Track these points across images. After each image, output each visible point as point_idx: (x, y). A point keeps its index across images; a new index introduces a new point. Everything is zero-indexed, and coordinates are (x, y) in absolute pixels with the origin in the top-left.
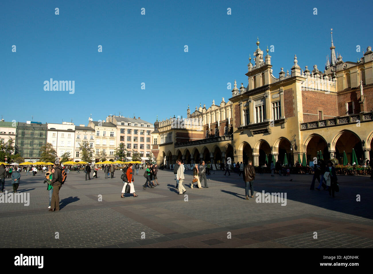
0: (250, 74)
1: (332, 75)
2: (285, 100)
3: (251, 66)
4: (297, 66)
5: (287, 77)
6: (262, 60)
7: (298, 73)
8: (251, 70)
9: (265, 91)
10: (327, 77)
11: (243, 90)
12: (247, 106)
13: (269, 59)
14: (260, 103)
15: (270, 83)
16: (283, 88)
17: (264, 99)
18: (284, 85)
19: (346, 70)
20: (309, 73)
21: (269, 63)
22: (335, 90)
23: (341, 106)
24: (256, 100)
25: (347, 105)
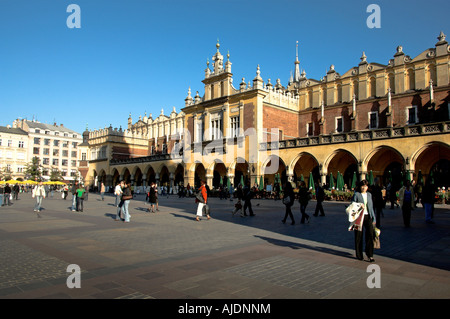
0: (207, 82)
1: (295, 91)
2: (245, 115)
3: (209, 72)
4: (259, 77)
5: (249, 89)
6: (221, 67)
7: (260, 86)
8: (208, 77)
9: (223, 103)
10: (289, 94)
11: (198, 99)
12: (203, 118)
13: (230, 66)
14: (217, 116)
15: (229, 95)
16: (243, 102)
17: (221, 112)
18: (244, 98)
19: (309, 88)
20: (271, 88)
21: (229, 71)
22: (297, 109)
23: (302, 126)
24: (212, 113)
25: (308, 125)
